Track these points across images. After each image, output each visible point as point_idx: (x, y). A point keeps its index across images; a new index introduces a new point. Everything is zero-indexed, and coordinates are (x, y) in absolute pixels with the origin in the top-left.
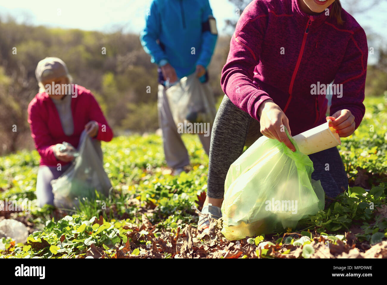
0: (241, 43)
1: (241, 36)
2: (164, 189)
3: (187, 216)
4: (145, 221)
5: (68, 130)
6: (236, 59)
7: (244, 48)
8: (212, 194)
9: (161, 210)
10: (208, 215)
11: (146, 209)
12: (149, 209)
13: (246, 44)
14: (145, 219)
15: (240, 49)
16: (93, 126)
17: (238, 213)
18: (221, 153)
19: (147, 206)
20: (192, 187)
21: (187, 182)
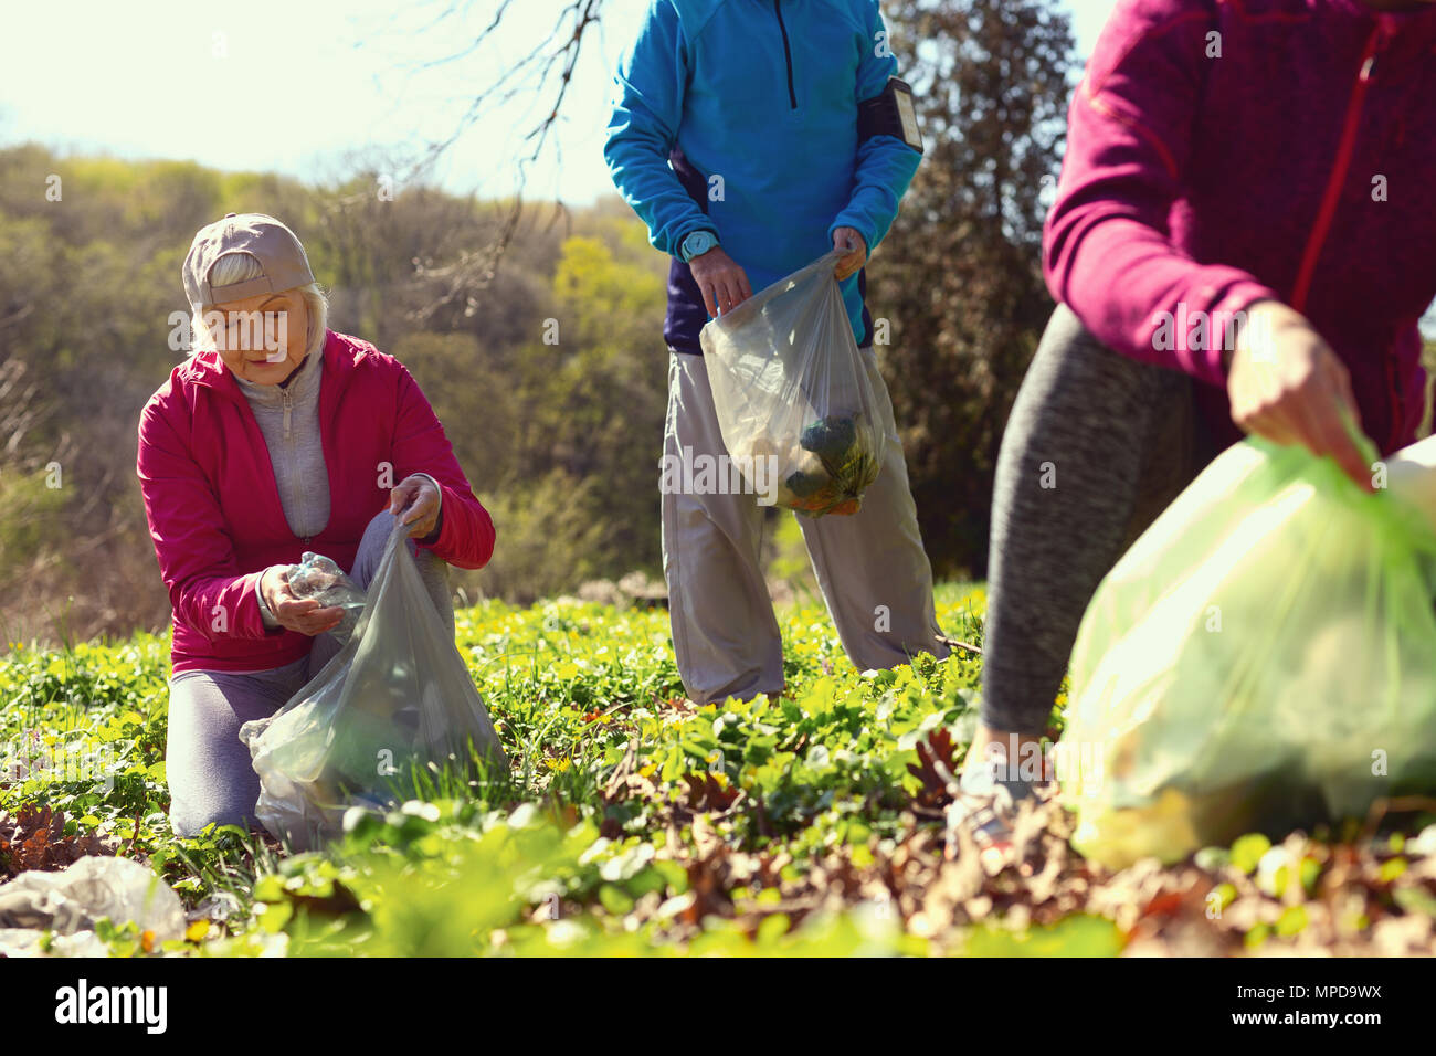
0: (1117, 116)
1: (1115, 90)
2: (754, 734)
3: (887, 819)
4: (706, 842)
5: (306, 513)
6: (1104, 172)
7: (1131, 131)
8: (1004, 716)
9: (767, 804)
10: (993, 799)
11: (688, 811)
12: (701, 811)
13: (1140, 120)
14: (706, 837)
15: (1115, 136)
16: (425, 489)
17: (1148, 759)
18: (1042, 545)
19: (693, 797)
20: (865, 731)
21: (841, 712)
